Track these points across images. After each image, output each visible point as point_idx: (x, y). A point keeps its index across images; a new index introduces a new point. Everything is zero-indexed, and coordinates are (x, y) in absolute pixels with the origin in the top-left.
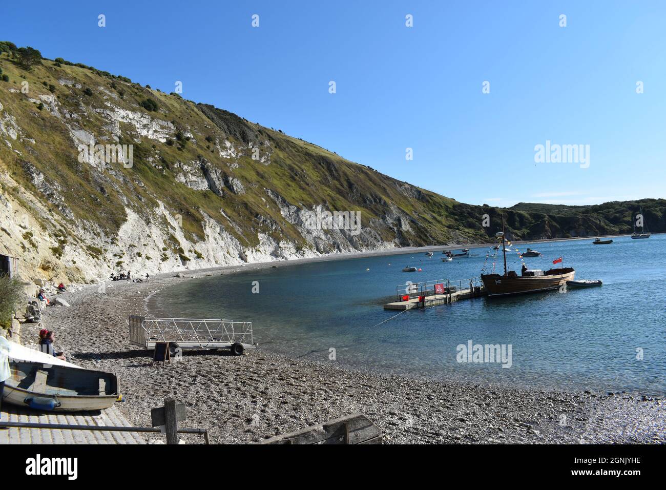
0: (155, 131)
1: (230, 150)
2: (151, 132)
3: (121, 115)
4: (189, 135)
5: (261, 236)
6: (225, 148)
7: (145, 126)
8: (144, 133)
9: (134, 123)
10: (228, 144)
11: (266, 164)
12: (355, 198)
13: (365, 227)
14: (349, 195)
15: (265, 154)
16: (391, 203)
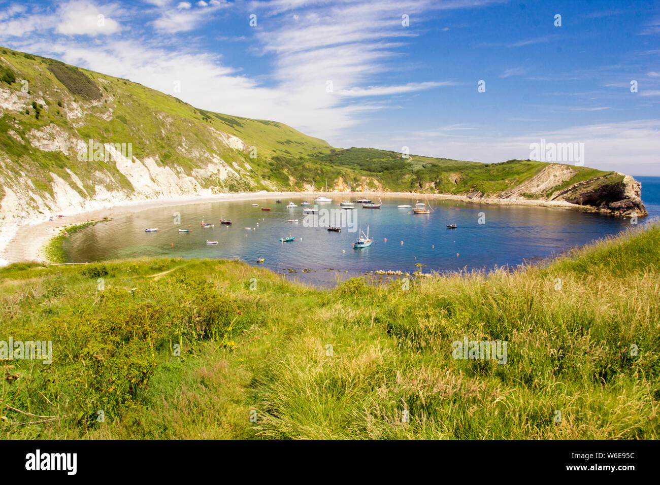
0: (15, 103)
1: (77, 110)
2: (11, 104)
5: (97, 188)
6: (72, 110)
7: (6, 100)
8: (5, 105)
10: (75, 105)
11: (108, 120)
12: (183, 150)
13: (188, 176)
14: (179, 147)
15: (108, 110)
16: (214, 155)
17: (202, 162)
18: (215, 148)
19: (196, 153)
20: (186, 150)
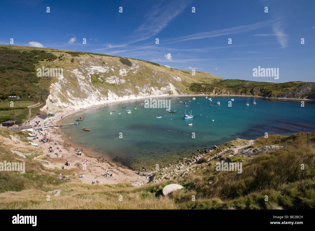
0: (103, 70)
2: (102, 70)
3: (94, 68)
4: (113, 70)
7: (100, 69)
8: (100, 71)
9: (97, 69)
10: (124, 70)
11: (135, 73)
12: (159, 82)
13: (159, 90)
14: (158, 81)
15: (136, 70)
16: (170, 83)
17: (165, 85)
18: (171, 81)
19: (163, 83)
20: (160, 82)
